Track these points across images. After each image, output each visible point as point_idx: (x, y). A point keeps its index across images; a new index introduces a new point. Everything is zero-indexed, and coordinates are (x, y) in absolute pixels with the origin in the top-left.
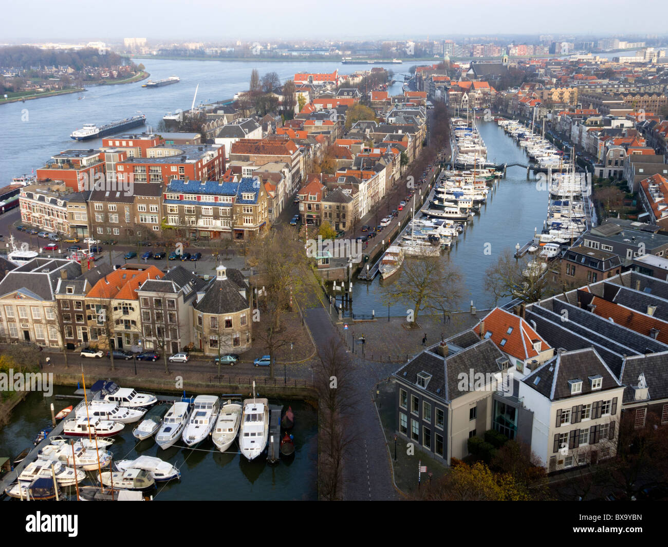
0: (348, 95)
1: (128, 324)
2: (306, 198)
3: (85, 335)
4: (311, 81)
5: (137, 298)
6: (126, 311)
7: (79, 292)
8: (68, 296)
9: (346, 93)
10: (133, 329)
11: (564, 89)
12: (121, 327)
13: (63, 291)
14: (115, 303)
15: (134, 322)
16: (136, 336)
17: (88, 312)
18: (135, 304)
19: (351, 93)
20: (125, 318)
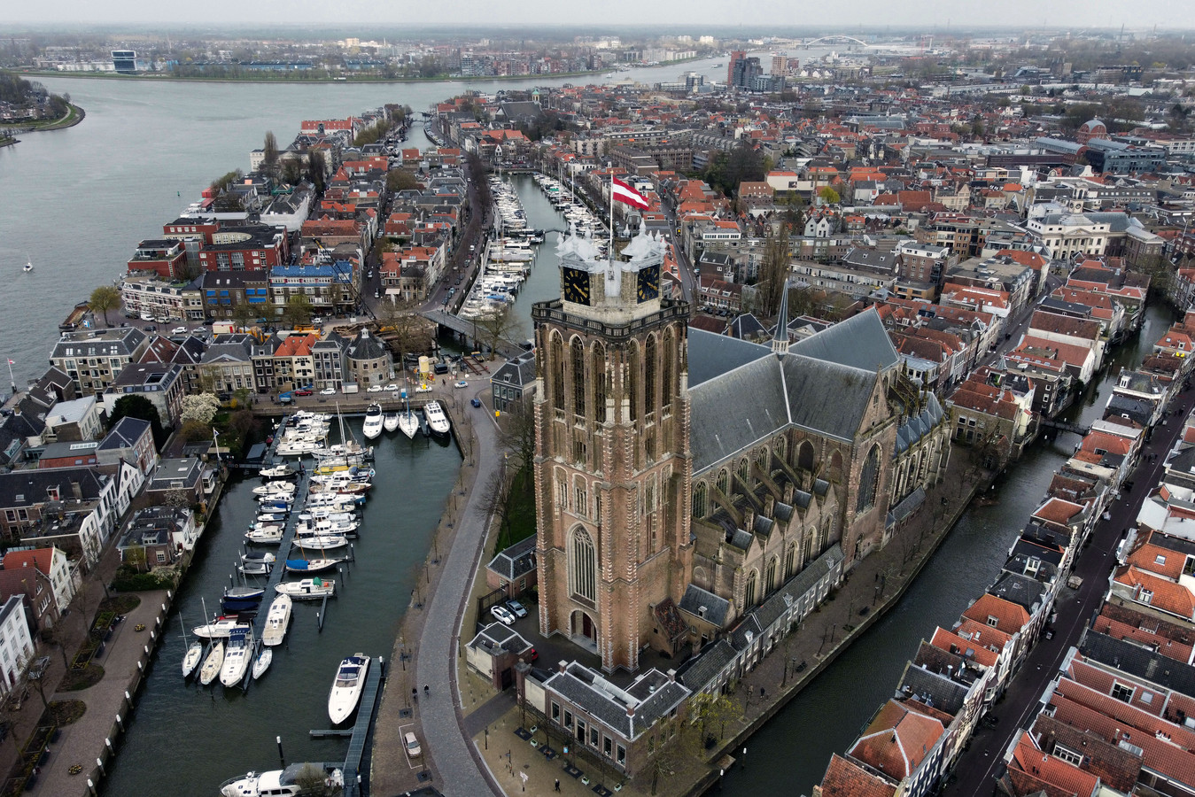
0: (374, 151)
1: (304, 372)
2: (387, 275)
3: (273, 382)
4: (322, 131)
5: (311, 353)
6: (303, 364)
7: (268, 353)
8: (260, 357)
9: (371, 150)
10: (309, 375)
11: (597, 140)
12: (300, 375)
13: (256, 354)
14: (295, 359)
15: (310, 371)
16: (311, 380)
17: (276, 367)
18: (310, 358)
19: (377, 150)
20: (303, 368)
